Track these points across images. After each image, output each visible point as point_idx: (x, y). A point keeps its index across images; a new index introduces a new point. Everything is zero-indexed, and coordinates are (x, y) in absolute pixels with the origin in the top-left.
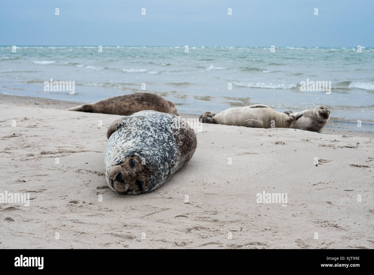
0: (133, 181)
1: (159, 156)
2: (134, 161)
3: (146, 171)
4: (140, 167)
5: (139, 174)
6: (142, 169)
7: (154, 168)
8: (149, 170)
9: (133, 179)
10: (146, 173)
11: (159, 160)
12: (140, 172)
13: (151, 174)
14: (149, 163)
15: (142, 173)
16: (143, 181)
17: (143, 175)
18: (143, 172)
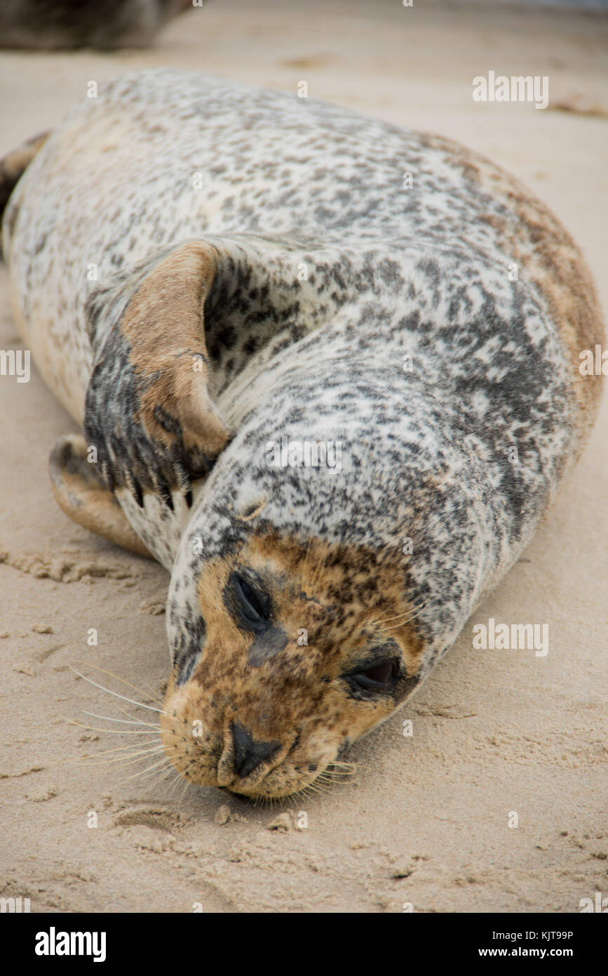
0: (328, 699)
1: (419, 415)
2: (259, 580)
3: (361, 578)
4: (307, 590)
5: (336, 633)
6: (333, 592)
7: (404, 511)
8: (379, 558)
9: (318, 687)
10: (371, 586)
11: (422, 435)
12: (330, 622)
13: (407, 567)
14: (356, 511)
15: (348, 608)
16: (383, 641)
17: (362, 616)
18: (349, 600)
